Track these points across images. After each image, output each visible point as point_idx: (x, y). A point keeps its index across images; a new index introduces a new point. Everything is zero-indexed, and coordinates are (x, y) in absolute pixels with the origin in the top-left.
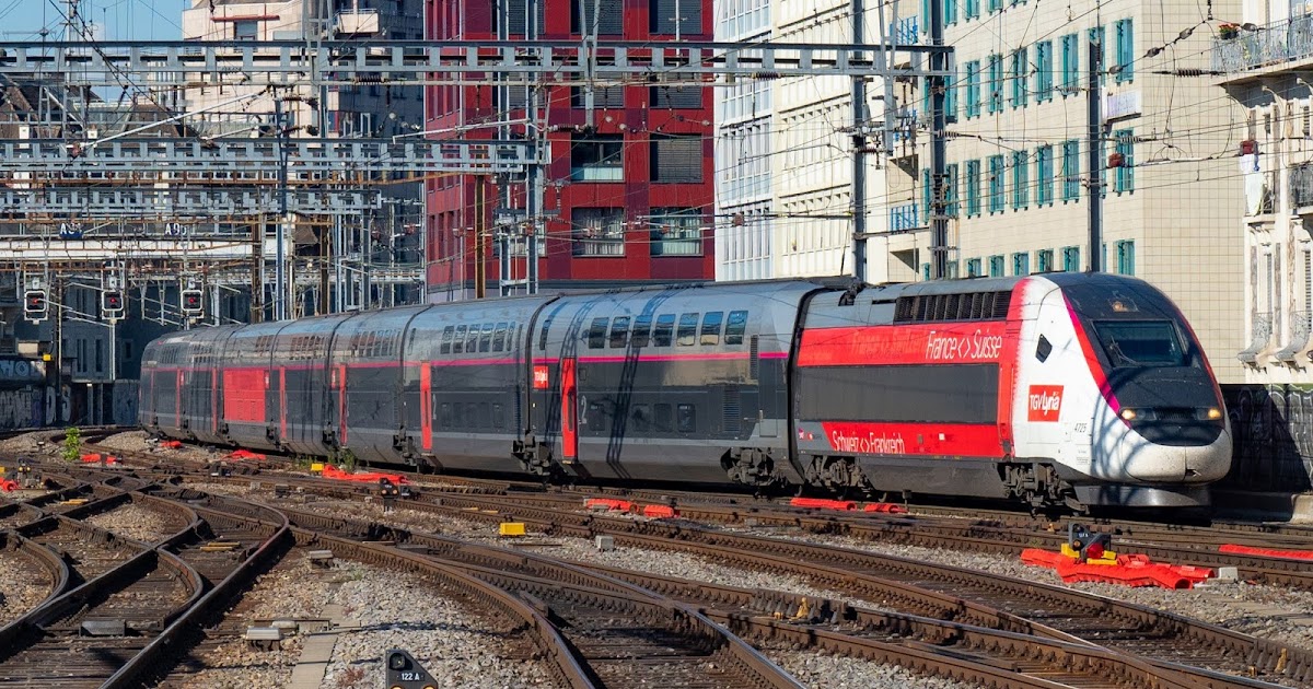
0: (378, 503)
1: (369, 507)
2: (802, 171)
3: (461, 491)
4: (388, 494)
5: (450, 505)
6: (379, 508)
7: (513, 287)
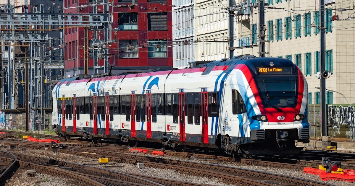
0: (50, 151)
1: (46, 152)
2: (206, 25)
3: (81, 146)
4: (54, 147)
5: (78, 151)
6: (51, 153)
7: (99, 69)
